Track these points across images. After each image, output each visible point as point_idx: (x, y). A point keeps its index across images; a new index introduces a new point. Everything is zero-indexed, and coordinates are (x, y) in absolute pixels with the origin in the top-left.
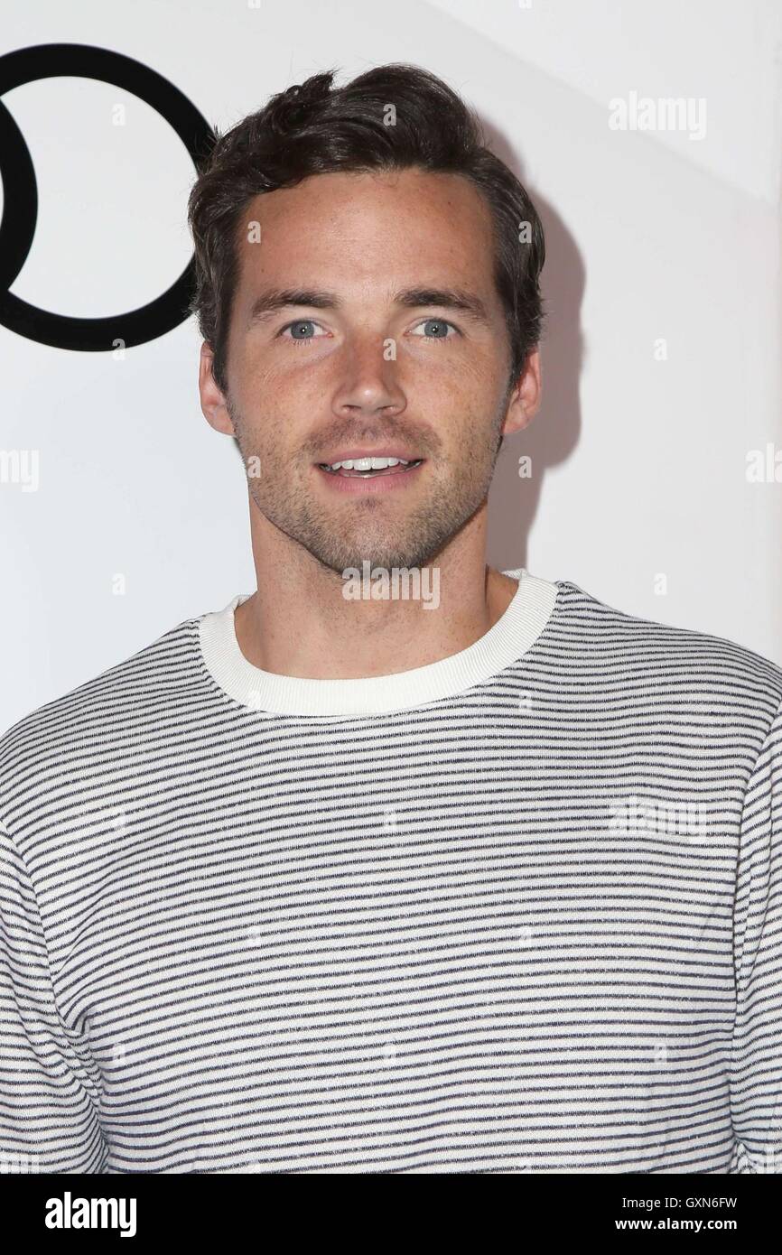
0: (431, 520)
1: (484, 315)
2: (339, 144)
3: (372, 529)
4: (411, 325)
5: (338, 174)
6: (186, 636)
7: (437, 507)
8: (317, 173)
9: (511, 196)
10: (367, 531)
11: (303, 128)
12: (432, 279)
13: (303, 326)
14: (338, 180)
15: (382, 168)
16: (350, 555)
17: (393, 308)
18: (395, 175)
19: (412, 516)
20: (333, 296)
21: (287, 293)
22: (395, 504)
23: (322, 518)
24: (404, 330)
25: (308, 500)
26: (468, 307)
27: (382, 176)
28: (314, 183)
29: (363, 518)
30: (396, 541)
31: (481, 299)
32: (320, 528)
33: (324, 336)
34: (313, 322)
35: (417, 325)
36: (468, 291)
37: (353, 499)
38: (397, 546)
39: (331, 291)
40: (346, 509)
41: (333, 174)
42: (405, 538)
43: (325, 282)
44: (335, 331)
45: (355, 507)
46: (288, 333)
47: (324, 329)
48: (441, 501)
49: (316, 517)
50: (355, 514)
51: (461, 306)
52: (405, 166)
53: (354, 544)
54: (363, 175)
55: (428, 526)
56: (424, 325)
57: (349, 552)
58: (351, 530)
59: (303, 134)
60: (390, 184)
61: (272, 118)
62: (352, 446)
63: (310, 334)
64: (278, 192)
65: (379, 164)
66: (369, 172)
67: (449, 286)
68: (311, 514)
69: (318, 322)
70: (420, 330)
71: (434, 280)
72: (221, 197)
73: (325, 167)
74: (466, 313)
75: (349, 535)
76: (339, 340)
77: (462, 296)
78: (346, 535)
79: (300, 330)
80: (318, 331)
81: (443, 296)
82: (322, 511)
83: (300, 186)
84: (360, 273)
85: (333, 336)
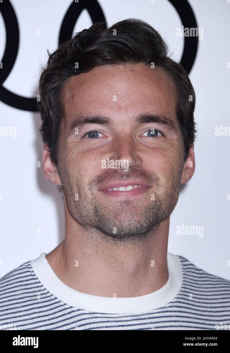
0: (154, 210)
1: (174, 128)
2: (108, 52)
3: (128, 214)
4: (142, 132)
5: (108, 65)
6: (28, 271)
7: (157, 205)
8: (99, 65)
9: (182, 76)
10: (126, 215)
11: (92, 46)
12: (151, 110)
13: (94, 133)
14: (108, 68)
15: (128, 62)
16: (118, 226)
17: (135, 123)
18: (133, 66)
19: (146, 208)
20: (108, 118)
21: (87, 118)
22: (139, 202)
23: (104, 210)
24: (139, 134)
25: (97, 203)
26: (167, 123)
27: (128, 66)
28: (98, 70)
29: (124, 209)
30: (139, 219)
31: (173, 120)
32: (103, 214)
33: (103, 137)
34: (99, 132)
35: (144, 132)
36: (167, 116)
37: (119, 200)
38: (139, 221)
39: (107, 116)
40: (116, 205)
41: (106, 66)
42: (143, 218)
43: (104, 113)
44: (108, 135)
45: (120, 204)
46: (87, 136)
47: (103, 135)
48: (159, 203)
49: (101, 209)
50: (120, 207)
51: (164, 122)
52: (137, 62)
53: (120, 221)
54: (119, 66)
55: (153, 213)
56: (147, 132)
57: (118, 224)
58: (118, 215)
59: (92, 49)
60: (132, 69)
61: (77, 42)
62: (117, 182)
63: (97, 137)
64: (81, 75)
65: (126, 61)
66: (122, 64)
67: (159, 114)
68: (98, 209)
69: (101, 132)
70: (146, 134)
71: (153, 111)
72: (54, 78)
73: (103, 62)
74: (166, 126)
75: (117, 217)
76: (110, 139)
77: (165, 118)
78: (116, 217)
79: (93, 135)
80: (100, 135)
81: (156, 118)
82: (104, 207)
83: (91, 71)
84: (119, 108)
85: (108, 137)
